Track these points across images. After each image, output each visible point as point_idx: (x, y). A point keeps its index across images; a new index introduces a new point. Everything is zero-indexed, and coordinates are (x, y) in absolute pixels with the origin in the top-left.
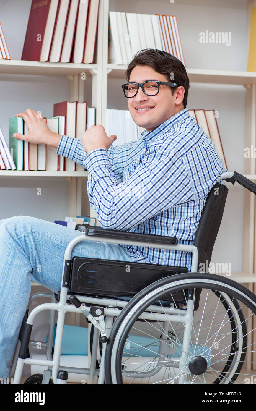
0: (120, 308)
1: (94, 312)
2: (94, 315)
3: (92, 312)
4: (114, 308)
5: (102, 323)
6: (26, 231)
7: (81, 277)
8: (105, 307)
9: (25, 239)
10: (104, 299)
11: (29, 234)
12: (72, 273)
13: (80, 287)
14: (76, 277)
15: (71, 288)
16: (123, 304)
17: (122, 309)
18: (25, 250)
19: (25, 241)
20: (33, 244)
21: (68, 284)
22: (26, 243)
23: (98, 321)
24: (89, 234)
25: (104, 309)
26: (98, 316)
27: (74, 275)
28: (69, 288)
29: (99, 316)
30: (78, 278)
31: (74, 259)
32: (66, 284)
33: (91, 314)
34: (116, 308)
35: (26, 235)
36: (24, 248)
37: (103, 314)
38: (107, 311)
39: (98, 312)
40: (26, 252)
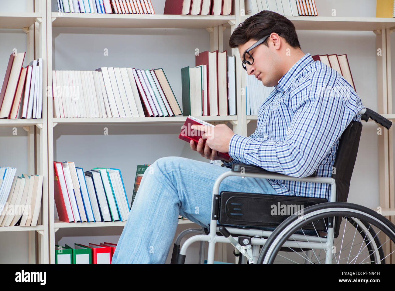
0: (265, 238)
1: (242, 242)
2: (242, 244)
3: (240, 242)
4: (260, 237)
5: (250, 252)
6: (173, 167)
7: (228, 210)
8: (252, 237)
9: (173, 174)
10: (250, 230)
11: (177, 170)
12: (220, 206)
13: (228, 219)
14: (225, 210)
15: (220, 220)
16: (268, 234)
17: (267, 239)
18: (174, 184)
19: (173, 175)
20: (180, 178)
21: (217, 216)
22: (174, 178)
23: (246, 250)
24: (235, 170)
25: (251, 239)
26: (245, 245)
27: (222, 208)
28: (218, 220)
29: (247, 246)
30: (226, 211)
31: (222, 194)
32: (215, 216)
33: (239, 243)
34: (262, 238)
35: (174, 170)
36: (173, 181)
37: (250, 243)
38: (254, 241)
39: (246, 241)
40: (174, 185)
